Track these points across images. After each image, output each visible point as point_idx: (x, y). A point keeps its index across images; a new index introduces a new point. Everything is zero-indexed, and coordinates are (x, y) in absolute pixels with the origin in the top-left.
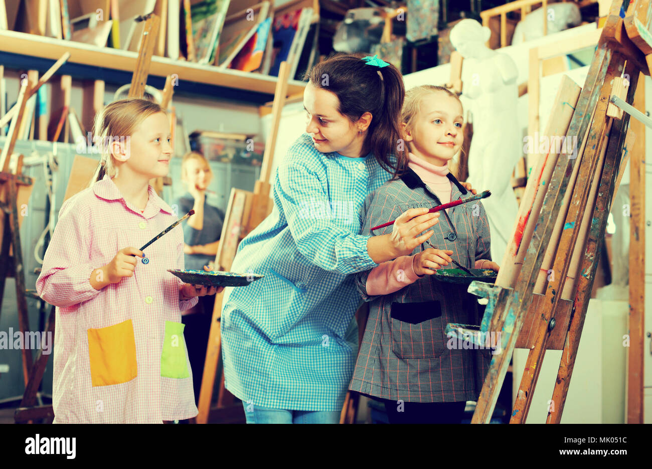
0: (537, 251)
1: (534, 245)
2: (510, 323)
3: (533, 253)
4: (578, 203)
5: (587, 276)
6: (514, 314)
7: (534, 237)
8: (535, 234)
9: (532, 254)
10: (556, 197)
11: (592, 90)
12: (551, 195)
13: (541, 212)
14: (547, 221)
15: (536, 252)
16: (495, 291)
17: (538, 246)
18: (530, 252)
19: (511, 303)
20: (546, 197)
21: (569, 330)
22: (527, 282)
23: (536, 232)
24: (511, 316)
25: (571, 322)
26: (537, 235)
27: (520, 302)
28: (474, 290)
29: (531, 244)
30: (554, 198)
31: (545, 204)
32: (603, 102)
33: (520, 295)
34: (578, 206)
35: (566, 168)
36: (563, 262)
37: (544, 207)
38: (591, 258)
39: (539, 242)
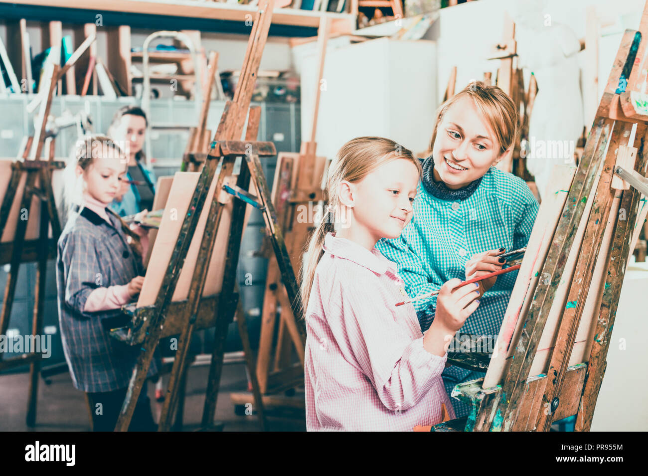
0: (526, 349)
1: (523, 342)
2: (498, 425)
3: (522, 351)
4: (580, 281)
5: (600, 341)
6: (502, 416)
7: (523, 334)
8: (524, 331)
9: (520, 352)
10: (547, 292)
11: (587, 174)
12: (541, 289)
13: (531, 308)
14: (537, 318)
15: (524, 351)
16: (478, 398)
17: (528, 345)
18: (519, 351)
19: (499, 404)
20: (536, 291)
21: (582, 394)
22: (515, 382)
23: (525, 330)
24: (499, 416)
25: (584, 387)
26: (526, 332)
27: (508, 403)
28: (457, 395)
29: (520, 341)
30: (544, 293)
31: (535, 300)
32: (607, 173)
33: (508, 395)
34: (580, 285)
35: (558, 260)
36: (565, 342)
37: (534, 302)
38: (604, 324)
39: (528, 340)
